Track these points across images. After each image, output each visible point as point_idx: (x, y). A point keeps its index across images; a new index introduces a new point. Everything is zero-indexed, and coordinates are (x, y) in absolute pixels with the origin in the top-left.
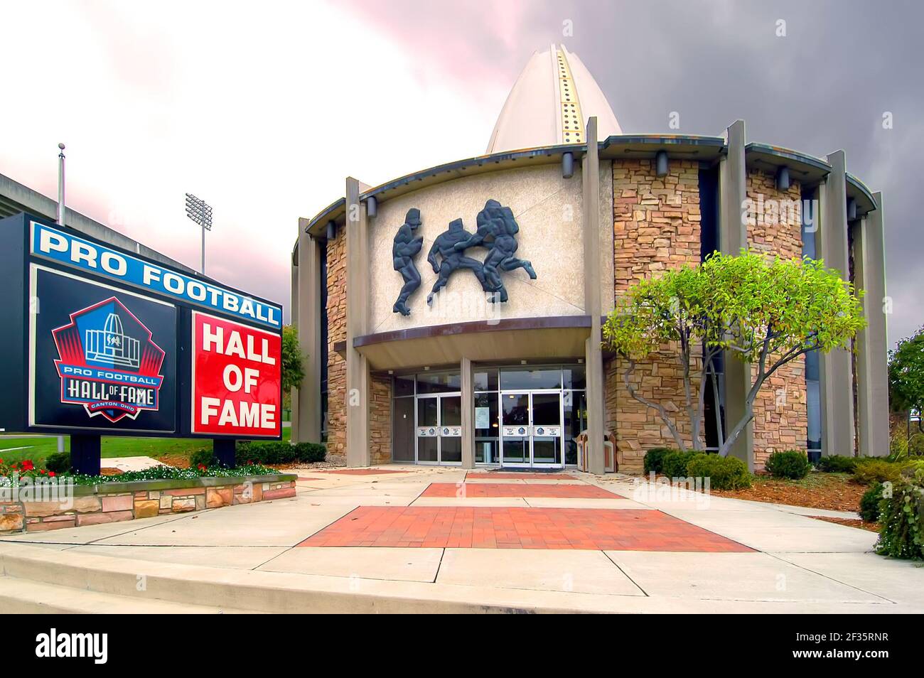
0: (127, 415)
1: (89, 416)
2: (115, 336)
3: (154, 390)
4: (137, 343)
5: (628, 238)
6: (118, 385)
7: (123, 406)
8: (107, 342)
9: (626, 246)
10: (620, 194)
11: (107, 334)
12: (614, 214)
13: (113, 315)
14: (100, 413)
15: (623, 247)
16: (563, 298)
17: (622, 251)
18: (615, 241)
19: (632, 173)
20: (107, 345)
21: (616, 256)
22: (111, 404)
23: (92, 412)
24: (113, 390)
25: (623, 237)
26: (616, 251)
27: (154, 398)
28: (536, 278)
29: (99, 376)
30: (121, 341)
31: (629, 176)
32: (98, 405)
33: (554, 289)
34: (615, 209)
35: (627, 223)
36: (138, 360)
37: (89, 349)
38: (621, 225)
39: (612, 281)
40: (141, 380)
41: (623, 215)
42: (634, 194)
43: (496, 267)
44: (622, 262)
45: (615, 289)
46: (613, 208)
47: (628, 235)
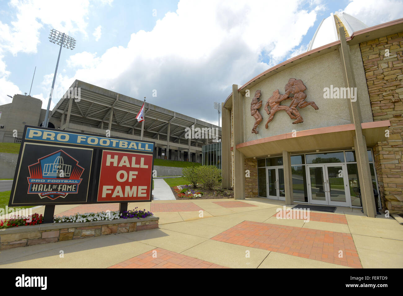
0: (61, 196)
1: (40, 198)
2: (59, 165)
3: (76, 185)
4: (70, 167)
5: (377, 79)
6: (58, 185)
7: (59, 193)
8: (54, 168)
9: (375, 83)
10: (367, 58)
11: (55, 165)
12: (364, 69)
13: (59, 157)
14: (46, 196)
15: (374, 84)
16: (337, 116)
17: (374, 86)
18: (368, 82)
19: (374, 46)
20: (54, 169)
21: (369, 90)
22: (53, 192)
23: (42, 197)
24: (55, 187)
25: (373, 79)
26: (369, 87)
27: (76, 189)
28: (318, 109)
29: (48, 182)
30: (62, 167)
31: (372, 48)
32: (46, 193)
33: (330, 113)
34: (365, 67)
35: (375, 72)
36: (70, 174)
37: (45, 171)
38: (371, 73)
39: (369, 103)
40: (70, 181)
41: (371, 68)
42: (377, 56)
43: (296, 107)
44: (375, 92)
45: (371, 107)
46: (364, 66)
47: (376, 77)
